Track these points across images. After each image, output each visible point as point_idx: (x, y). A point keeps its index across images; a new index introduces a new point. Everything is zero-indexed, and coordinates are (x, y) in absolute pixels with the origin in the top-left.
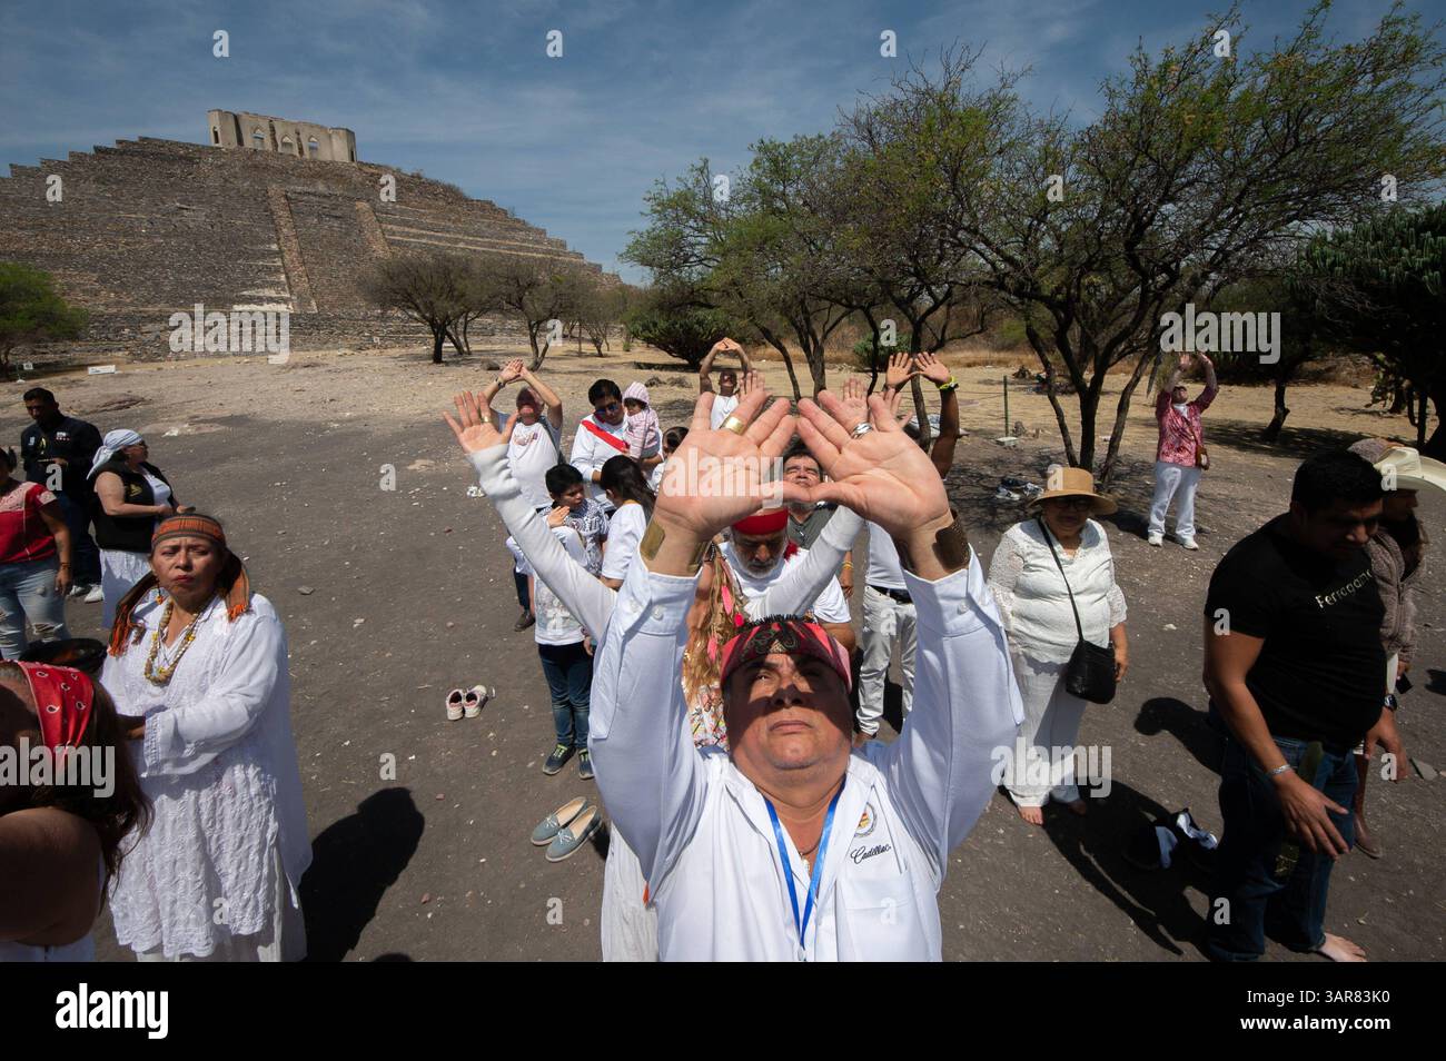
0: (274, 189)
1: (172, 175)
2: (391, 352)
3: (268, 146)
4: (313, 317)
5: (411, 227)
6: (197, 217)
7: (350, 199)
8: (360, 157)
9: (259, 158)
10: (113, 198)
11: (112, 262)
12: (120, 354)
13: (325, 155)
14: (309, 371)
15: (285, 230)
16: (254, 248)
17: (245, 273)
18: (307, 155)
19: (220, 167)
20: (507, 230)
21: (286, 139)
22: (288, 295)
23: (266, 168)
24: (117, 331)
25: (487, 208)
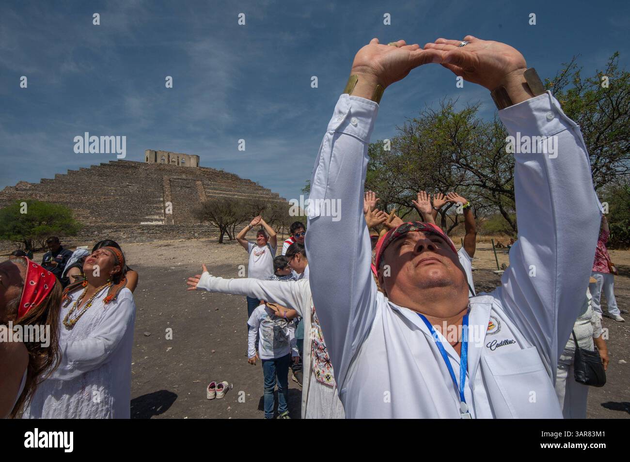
0: (166, 177)
1: (127, 173)
2: (201, 240)
3: (166, 162)
4: (172, 226)
5: (217, 190)
6: (134, 188)
7: (194, 180)
8: (201, 165)
9: (162, 166)
10: (103, 182)
11: (97, 206)
12: (91, 242)
13: (187, 165)
14: (166, 248)
15: (167, 193)
16: (154, 199)
17: (148, 209)
18: (180, 165)
19: (146, 170)
20: (255, 190)
21: (174, 160)
22: (163, 218)
23: (164, 170)
24: (92, 233)
25: (248, 182)
